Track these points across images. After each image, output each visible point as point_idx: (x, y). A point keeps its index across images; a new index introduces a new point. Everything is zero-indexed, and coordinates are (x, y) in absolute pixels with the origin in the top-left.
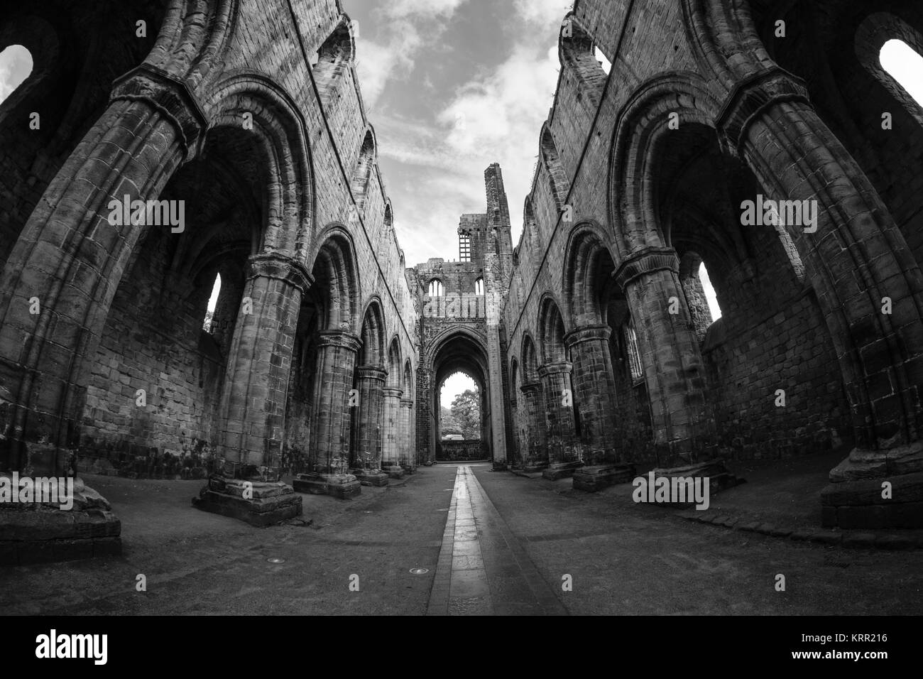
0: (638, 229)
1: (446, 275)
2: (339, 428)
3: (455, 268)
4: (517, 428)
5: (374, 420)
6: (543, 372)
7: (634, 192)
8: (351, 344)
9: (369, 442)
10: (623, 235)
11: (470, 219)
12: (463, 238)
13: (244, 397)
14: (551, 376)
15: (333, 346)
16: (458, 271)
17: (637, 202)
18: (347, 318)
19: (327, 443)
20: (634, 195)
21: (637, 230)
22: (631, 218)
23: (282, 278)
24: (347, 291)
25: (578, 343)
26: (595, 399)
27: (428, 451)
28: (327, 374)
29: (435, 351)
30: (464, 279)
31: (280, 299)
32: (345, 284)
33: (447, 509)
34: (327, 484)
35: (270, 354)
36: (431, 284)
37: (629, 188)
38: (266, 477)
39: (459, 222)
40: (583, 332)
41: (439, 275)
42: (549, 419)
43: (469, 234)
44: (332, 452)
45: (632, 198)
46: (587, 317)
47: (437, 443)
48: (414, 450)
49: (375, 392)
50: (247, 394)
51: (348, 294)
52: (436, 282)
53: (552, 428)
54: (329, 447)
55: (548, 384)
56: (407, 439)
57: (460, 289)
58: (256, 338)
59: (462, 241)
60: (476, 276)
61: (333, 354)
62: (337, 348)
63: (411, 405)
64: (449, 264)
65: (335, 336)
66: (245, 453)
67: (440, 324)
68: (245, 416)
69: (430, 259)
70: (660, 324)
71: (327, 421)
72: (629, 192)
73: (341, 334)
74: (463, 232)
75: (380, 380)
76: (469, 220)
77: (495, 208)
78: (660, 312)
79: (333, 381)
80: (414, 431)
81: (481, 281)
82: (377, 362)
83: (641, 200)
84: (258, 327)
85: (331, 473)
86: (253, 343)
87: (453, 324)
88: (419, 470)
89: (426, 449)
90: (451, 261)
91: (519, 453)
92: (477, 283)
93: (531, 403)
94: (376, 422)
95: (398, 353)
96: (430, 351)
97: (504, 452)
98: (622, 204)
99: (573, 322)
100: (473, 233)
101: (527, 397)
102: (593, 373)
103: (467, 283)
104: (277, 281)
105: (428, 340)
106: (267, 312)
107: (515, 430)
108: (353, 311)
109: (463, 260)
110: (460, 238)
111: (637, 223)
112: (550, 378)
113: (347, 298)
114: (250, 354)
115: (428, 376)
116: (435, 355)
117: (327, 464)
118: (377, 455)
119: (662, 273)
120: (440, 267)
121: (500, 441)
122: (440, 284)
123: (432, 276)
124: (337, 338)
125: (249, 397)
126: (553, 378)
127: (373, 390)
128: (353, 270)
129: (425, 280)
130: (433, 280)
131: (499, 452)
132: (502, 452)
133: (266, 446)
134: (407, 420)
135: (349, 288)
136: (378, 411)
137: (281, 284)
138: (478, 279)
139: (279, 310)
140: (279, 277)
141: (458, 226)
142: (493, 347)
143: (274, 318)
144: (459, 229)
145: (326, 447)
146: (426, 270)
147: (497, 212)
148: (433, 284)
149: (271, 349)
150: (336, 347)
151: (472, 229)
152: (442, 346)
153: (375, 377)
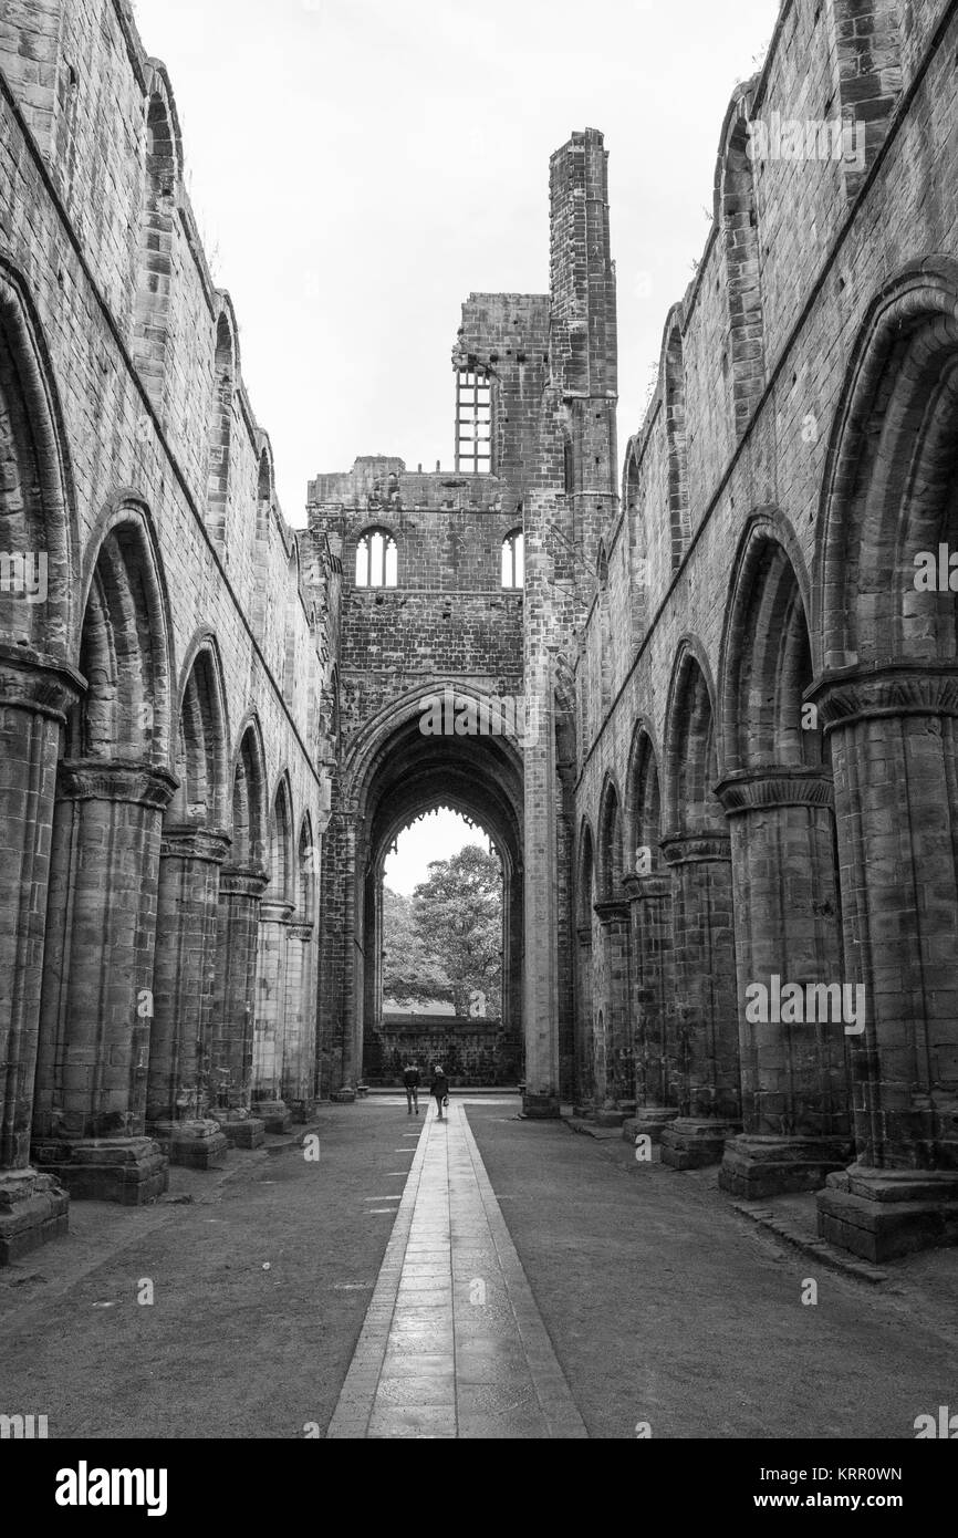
0: (764, 721)
1: (413, 519)
2: (193, 1026)
3: (439, 496)
4: (590, 1003)
5: (240, 995)
6: (633, 890)
7: (767, 651)
8: (213, 852)
9: (228, 1045)
10: (737, 726)
11: (496, 313)
12: (467, 386)
13: (96, 1007)
14: (651, 902)
15: (178, 857)
16: (450, 504)
17: (770, 669)
18: (203, 795)
19: (170, 1059)
20: (765, 658)
21: (761, 723)
22: (755, 698)
23: (137, 800)
24: (201, 739)
25: (682, 865)
26: (703, 985)
27: (346, 1057)
28: (167, 917)
29: (374, 760)
30: (466, 533)
31: (138, 837)
32: (199, 725)
33: (394, 1210)
34: (173, 1140)
35: (132, 933)
36: (362, 545)
37: (760, 644)
38: (131, 1129)
39: (458, 325)
40: (693, 843)
41: (389, 518)
42: (641, 1000)
43: (488, 373)
44: (179, 1077)
45: (762, 662)
46: (707, 811)
47: (367, 1028)
48: (311, 1056)
49: (241, 927)
50: (101, 1001)
51: (203, 744)
52: (377, 539)
53: (644, 1024)
54: (173, 1065)
55: (642, 918)
56: (296, 1027)
57: (454, 565)
58: (107, 910)
59: (467, 396)
60: (505, 522)
61: (178, 874)
62: (186, 862)
63: (308, 934)
64: (422, 481)
65: (182, 838)
66: (102, 1095)
67: (387, 676)
68: (99, 1037)
69: (359, 460)
70: (762, 900)
71: (171, 1014)
72: (759, 652)
73: (194, 833)
74: (470, 362)
75: (251, 897)
76: (491, 321)
77: (575, 324)
78: (766, 881)
79: (180, 930)
80: (313, 1002)
81: (520, 541)
82: (245, 855)
83: (778, 668)
84: (108, 890)
85: (178, 1118)
86: (102, 917)
87: (430, 679)
88: (321, 1112)
89: (338, 1052)
90: (429, 468)
91: (591, 1073)
92: (506, 546)
93: (616, 949)
94: (242, 997)
95: (284, 813)
96: (359, 758)
97: (552, 1066)
98: (743, 666)
99: (678, 816)
100: (504, 368)
101: (609, 932)
102: (706, 930)
103: (476, 549)
104: (128, 806)
105: (352, 725)
106: (118, 862)
107: (582, 1011)
108: (214, 779)
109: (467, 466)
110: (460, 387)
111: (762, 710)
112: (647, 906)
113: (201, 753)
114: (100, 935)
115: (351, 836)
116: (373, 771)
117: (170, 1101)
118: (245, 1074)
119: (785, 811)
120: (392, 490)
121: (542, 1036)
122: (392, 545)
123: (365, 520)
124: (185, 842)
125: (104, 1005)
126: (655, 907)
127: (237, 922)
128: (215, 696)
129: (343, 533)
130: (369, 531)
131: (541, 1065)
132: (547, 1069)
133: (132, 1079)
134: (297, 975)
135: (206, 730)
136: (249, 972)
137: (136, 810)
138: (512, 534)
139: (137, 855)
140: (131, 799)
141: (454, 340)
142: (537, 776)
143: (132, 872)
144: (459, 352)
145: (168, 1066)
146: (347, 498)
147: (577, 339)
148: (368, 543)
149: (133, 925)
150: (183, 858)
151: (501, 352)
152: (393, 743)
153: (243, 892)
